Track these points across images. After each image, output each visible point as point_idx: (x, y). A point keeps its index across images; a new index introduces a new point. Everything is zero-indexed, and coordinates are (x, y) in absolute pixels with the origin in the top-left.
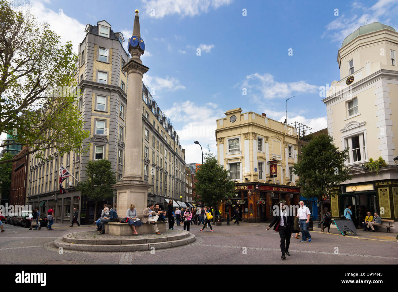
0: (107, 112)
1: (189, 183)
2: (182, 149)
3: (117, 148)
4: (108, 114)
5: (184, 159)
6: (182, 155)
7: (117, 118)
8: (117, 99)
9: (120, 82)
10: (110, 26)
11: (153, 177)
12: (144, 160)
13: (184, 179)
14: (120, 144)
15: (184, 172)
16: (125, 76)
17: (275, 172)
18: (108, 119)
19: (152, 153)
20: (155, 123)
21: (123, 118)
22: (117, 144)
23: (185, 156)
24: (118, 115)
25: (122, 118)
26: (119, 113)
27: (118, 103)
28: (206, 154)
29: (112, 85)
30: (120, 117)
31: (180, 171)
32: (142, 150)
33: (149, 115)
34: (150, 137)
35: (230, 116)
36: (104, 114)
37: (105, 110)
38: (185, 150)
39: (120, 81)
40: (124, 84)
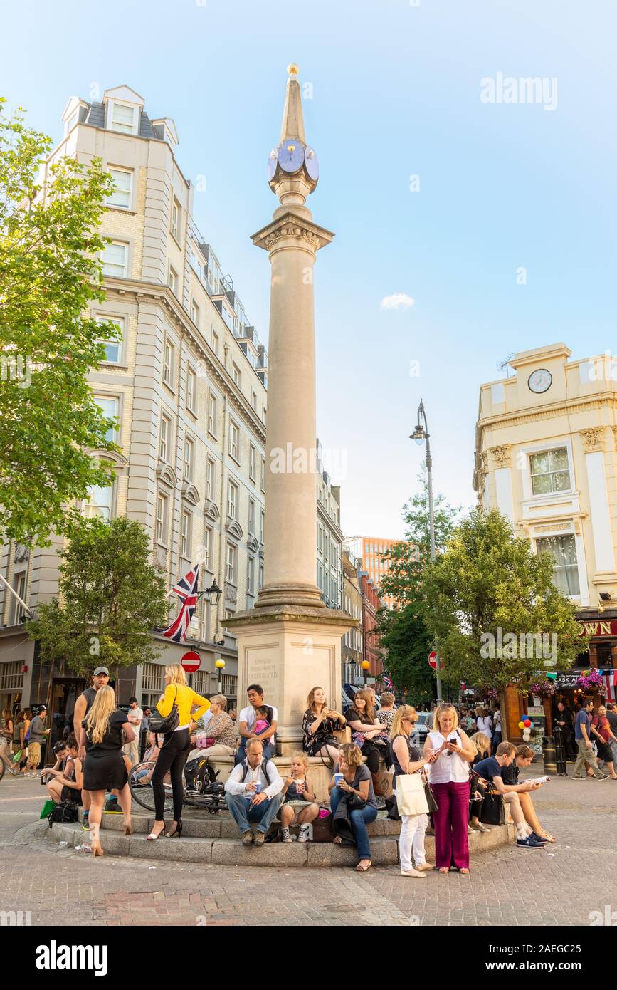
0: (125, 369)
1: (355, 608)
2: (332, 487)
3: (153, 486)
4: (129, 374)
5: (337, 524)
6: (332, 506)
7: (155, 386)
8: (158, 323)
9: (166, 270)
10: (142, 102)
11: (249, 590)
12: (227, 526)
13: (339, 596)
14: (163, 472)
15: (339, 569)
16: (181, 251)
18: (128, 391)
19: (248, 502)
20: (257, 398)
21: (172, 385)
22: (153, 475)
23: (339, 510)
24: (159, 377)
25: (169, 385)
26: (160, 367)
27: (161, 337)
28: (415, 503)
29: (144, 279)
30: (163, 383)
31: (327, 566)
32: (221, 494)
33: (240, 372)
34: (242, 447)
35: (528, 371)
36: (117, 373)
37: (118, 363)
38: (341, 489)
39: (167, 267)
40: (176, 276)
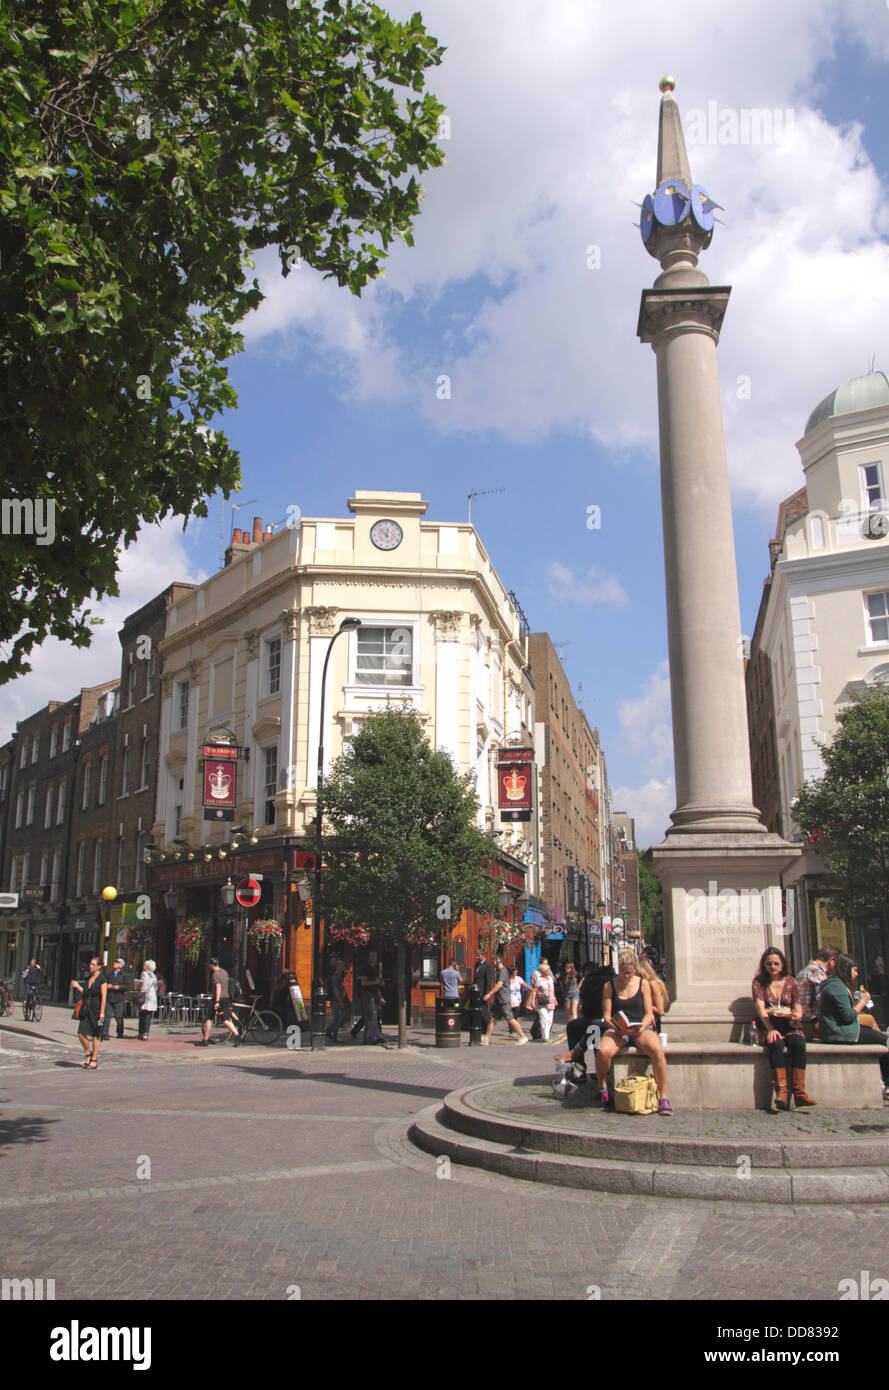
17: (521, 800)
